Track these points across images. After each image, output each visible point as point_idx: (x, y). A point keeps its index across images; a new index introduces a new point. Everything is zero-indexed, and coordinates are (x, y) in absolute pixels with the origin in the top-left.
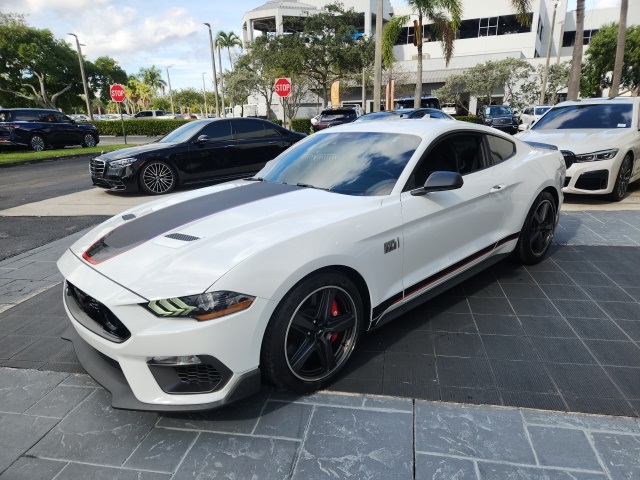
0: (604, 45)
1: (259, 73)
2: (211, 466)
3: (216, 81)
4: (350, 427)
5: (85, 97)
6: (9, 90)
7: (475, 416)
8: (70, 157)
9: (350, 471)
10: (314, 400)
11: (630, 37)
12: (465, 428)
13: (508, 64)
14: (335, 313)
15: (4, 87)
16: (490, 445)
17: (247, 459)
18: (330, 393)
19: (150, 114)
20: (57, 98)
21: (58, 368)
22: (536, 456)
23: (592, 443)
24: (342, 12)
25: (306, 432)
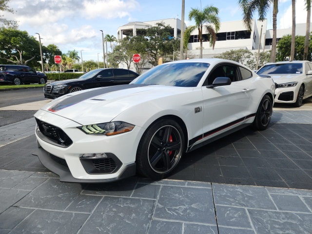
0: (284, 44)
1: (125, 54)
2: (111, 210)
3: (105, 56)
4: (180, 194)
5: (41, 62)
6: (4, 58)
7: (243, 190)
8: (33, 88)
9: (182, 212)
10: (161, 183)
11: (297, 40)
12: (239, 195)
13: (240, 52)
14: (171, 141)
15: (2, 57)
16: (253, 202)
17: (129, 207)
18: (169, 180)
19: (72, 71)
20: (28, 62)
21: (29, 170)
22: (276, 207)
23: (304, 201)
24: (164, 26)
25: (158, 196)
